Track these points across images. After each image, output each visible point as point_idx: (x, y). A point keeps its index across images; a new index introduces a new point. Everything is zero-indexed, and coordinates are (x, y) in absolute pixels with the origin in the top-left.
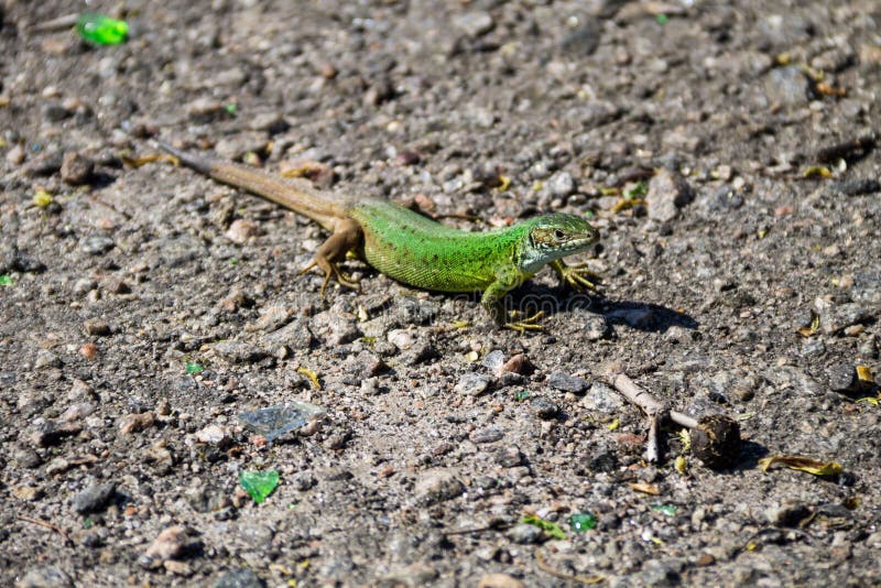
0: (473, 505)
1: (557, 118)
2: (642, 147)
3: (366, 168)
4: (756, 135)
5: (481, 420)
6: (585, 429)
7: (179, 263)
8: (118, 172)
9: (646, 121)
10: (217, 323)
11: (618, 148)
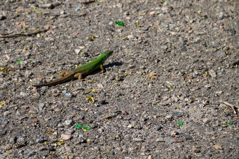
0: (213, 123)
1: (188, 62)
2: (204, 65)
3: (162, 73)
4: (221, 62)
5: (206, 111)
6: (222, 110)
7: (145, 92)
8: (124, 78)
9: (203, 61)
10: (157, 100)
11: (200, 66)
